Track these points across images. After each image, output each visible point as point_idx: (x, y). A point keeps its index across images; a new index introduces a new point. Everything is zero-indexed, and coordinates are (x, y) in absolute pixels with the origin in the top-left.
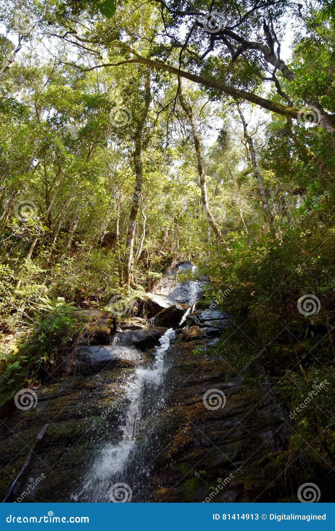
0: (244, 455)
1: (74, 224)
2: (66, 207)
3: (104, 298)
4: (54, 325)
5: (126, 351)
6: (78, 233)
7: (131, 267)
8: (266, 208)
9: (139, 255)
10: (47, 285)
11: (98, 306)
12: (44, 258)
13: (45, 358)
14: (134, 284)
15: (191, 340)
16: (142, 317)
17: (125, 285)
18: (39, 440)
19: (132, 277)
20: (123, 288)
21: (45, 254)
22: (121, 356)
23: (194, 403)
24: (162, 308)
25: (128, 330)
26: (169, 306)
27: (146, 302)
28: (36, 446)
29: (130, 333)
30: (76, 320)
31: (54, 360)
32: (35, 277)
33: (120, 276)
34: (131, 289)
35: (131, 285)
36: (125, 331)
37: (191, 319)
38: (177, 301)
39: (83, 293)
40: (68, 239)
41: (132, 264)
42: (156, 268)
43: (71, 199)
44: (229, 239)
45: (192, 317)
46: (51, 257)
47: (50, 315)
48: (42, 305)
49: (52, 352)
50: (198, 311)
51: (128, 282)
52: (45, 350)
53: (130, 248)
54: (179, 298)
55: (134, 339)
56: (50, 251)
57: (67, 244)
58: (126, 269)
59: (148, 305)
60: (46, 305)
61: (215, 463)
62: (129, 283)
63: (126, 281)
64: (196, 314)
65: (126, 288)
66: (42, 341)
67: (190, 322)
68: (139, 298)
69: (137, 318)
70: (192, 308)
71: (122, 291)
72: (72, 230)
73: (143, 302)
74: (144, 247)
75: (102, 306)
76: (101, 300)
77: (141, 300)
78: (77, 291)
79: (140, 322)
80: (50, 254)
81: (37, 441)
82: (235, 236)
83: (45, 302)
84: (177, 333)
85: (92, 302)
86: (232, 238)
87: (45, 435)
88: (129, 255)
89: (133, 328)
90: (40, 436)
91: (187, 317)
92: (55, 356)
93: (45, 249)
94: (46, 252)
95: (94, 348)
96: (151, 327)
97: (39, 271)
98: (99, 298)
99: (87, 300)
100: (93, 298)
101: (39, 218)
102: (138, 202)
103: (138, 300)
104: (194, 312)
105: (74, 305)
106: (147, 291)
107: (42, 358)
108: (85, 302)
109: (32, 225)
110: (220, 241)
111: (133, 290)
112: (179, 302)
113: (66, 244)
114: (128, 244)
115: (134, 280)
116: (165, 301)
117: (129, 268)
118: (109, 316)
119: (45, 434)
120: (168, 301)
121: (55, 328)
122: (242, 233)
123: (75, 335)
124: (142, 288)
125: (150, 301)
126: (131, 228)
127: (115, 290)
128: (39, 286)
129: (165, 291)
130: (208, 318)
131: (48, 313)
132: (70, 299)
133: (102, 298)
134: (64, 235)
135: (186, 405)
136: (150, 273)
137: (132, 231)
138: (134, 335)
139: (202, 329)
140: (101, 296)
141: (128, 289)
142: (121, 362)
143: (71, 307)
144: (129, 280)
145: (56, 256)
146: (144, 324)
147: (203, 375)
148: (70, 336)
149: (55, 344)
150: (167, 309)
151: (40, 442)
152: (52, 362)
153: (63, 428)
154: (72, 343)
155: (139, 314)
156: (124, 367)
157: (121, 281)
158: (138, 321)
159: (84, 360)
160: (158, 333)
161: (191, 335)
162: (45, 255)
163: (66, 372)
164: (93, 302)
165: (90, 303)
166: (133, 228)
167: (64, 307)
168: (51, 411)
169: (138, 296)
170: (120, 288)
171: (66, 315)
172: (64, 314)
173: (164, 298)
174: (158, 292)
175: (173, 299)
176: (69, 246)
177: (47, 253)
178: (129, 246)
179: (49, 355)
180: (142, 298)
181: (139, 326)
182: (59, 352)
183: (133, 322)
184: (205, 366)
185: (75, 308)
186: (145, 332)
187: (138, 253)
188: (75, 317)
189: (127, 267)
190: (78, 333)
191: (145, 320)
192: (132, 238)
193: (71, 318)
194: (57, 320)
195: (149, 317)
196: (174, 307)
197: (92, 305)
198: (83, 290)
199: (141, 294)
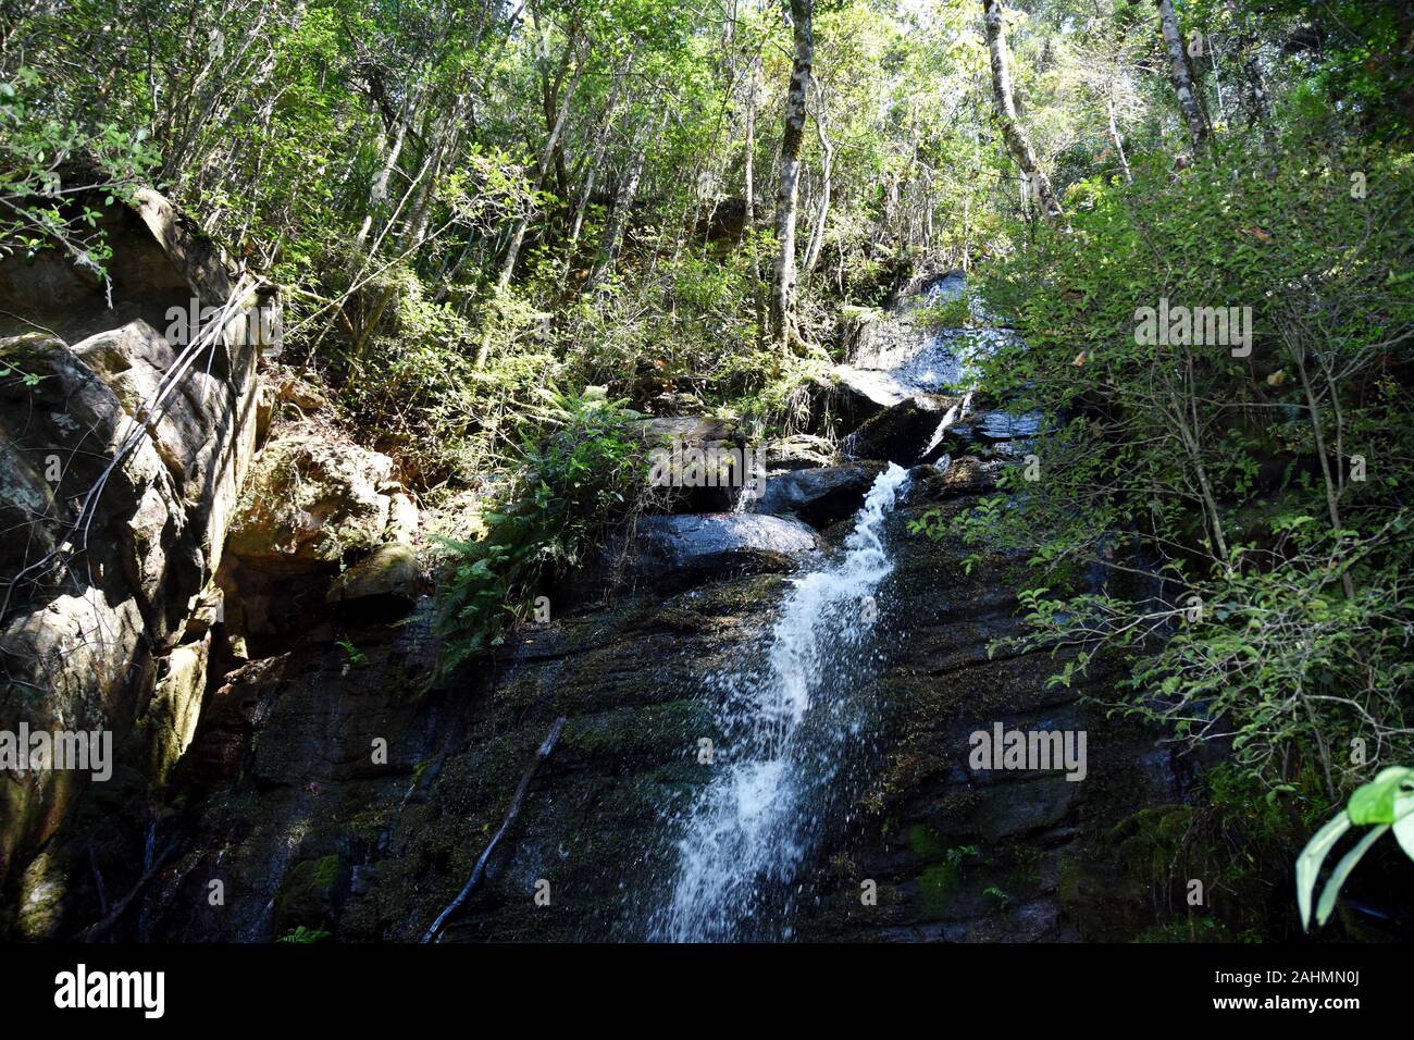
0: (1086, 811)
1: (629, 179)
2: (603, 132)
3: (717, 384)
4: (574, 461)
5: (770, 529)
6: (641, 204)
7: (789, 296)
8: (1186, 100)
9: (813, 261)
10: (560, 353)
11: (700, 406)
12: (550, 281)
13: (552, 549)
14: (801, 342)
15: (955, 497)
16: (822, 434)
17: (774, 346)
18: (542, 756)
19: (795, 323)
20: (768, 355)
21: (551, 268)
22: (756, 540)
23: (954, 669)
24: (879, 407)
25: (780, 472)
26: (899, 402)
27: (833, 393)
28: (537, 771)
29: (785, 479)
30: (634, 446)
31: (579, 554)
32: (525, 333)
33: (760, 321)
34: (793, 356)
35: (792, 344)
36: (774, 472)
37: (955, 437)
38: (922, 386)
39: (658, 373)
40: (612, 223)
41: (791, 286)
42: (864, 292)
43: (616, 108)
44: (1074, 201)
45: (959, 432)
46: (571, 276)
47: (566, 436)
48: (544, 410)
49: (572, 533)
50: (976, 415)
51: (782, 335)
52: (553, 529)
53: (782, 241)
54: (928, 377)
55: (796, 494)
56: (564, 261)
57: (611, 236)
58: (775, 301)
59: (840, 401)
60: (555, 408)
61: (1004, 828)
62: (786, 338)
63: (778, 334)
64: (971, 423)
65: (778, 354)
66: (545, 505)
67: (955, 445)
68: (812, 381)
69: (806, 436)
70: (961, 406)
71: (765, 363)
72: (624, 194)
73: (824, 393)
74: (828, 236)
75: (713, 405)
76: (708, 389)
77: (818, 385)
78: (643, 368)
79: (816, 448)
80: (567, 266)
81: (538, 758)
82: (1094, 189)
83: (550, 400)
84: (916, 476)
85: (685, 395)
86: (1083, 199)
87: (559, 746)
88: (782, 259)
89: (796, 464)
90: (545, 748)
91: (946, 432)
92: (580, 543)
93: (549, 257)
94: (555, 262)
95: (683, 522)
96: (842, 460)
97: (532, 316)
98: (701, 385)
99: (670, 390)
100: (685, 385)
101: (518, 169)
102: (802, 104)
103: (813, 387)
104: (967, 416)
105: (630, 406)
106: (838, 360)
107: (546, 549)
108: (666, 396)
109: (504, 190)
110: (1046, 207)
111: (797, 359)
112: (928, 389)
113: (606, 238)
114: (778, 227)
115: (801, 329)
116: (887, 387)
117: (785, 297)
118: (725, 433)
119: (557, 743)
120: (895, 386)
121: (578, 470)
122: (1115, 180)
123: (631, 487)
124: (823, 352)
125: (842, 386)
126: (787, 183)
127: (745, 359)
128: (538, 358)
129: (891, 359)
130: (1005, 435)
131: (560, 428)
132: (622, 390)
133: (709, 384)
134: (600, 213)
135: (933, 675)
136: (848, 308)
137: (789, 191)
138: (794, 483)
139: (986, 466)
140: (706, 377)
141: (781, 357)
142: (757, 556)
143: (622, 412)
144: (786, 330)
145: (585, 272)
146: (826, 453)
147: (983, 594)
148: (618, 491)
149: (578, 513)
150: (892, 410)
151: (547, 761)
152: (572, 559)
153: (603, 728)
154: (624, 507)
155: (814, 426)
156: (767, 570)
157: (763, 334)
158: (809, 446)
159: (658, 553)
160: (862, 478)
161: (953, 483)
162: (551, 271)
163: (609, 585)
164: (687, 397)
165: (677, 398)
166: (792, 183)
167: (603, 412)
168: (573, 685)
169: (810, 374)
170: (761, 355)
171: (607, 434)
172: (601, 431)
173: (885, 376)
174: (870, 361)
175: (911, 380)
176: (618, 241)
177: (558, 266)
178: (784, 232)
179: (564, 541)
180: (822, 381)
181: (813, 459)
182: (592, 533)
183: (793, 446)
184: (990, 569)
185: (635, 414)
186: (829, 474)
187: (811, 252)
188: (631, 438)
189: (779, 296)
190: (640, 481)
191: (830, 442)
192: (788, 209)
193: (620, 441)
194: (581, 449)
195: (840, 434)
196: (910, 403)
197: (684, 404)
198: (658, 364)
199: (821, 368)
